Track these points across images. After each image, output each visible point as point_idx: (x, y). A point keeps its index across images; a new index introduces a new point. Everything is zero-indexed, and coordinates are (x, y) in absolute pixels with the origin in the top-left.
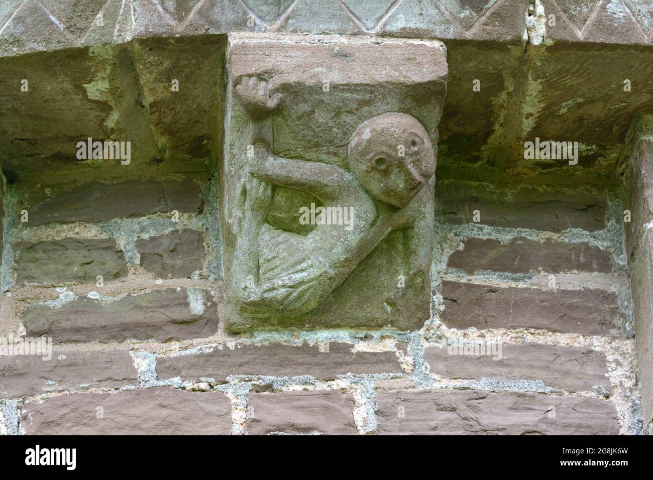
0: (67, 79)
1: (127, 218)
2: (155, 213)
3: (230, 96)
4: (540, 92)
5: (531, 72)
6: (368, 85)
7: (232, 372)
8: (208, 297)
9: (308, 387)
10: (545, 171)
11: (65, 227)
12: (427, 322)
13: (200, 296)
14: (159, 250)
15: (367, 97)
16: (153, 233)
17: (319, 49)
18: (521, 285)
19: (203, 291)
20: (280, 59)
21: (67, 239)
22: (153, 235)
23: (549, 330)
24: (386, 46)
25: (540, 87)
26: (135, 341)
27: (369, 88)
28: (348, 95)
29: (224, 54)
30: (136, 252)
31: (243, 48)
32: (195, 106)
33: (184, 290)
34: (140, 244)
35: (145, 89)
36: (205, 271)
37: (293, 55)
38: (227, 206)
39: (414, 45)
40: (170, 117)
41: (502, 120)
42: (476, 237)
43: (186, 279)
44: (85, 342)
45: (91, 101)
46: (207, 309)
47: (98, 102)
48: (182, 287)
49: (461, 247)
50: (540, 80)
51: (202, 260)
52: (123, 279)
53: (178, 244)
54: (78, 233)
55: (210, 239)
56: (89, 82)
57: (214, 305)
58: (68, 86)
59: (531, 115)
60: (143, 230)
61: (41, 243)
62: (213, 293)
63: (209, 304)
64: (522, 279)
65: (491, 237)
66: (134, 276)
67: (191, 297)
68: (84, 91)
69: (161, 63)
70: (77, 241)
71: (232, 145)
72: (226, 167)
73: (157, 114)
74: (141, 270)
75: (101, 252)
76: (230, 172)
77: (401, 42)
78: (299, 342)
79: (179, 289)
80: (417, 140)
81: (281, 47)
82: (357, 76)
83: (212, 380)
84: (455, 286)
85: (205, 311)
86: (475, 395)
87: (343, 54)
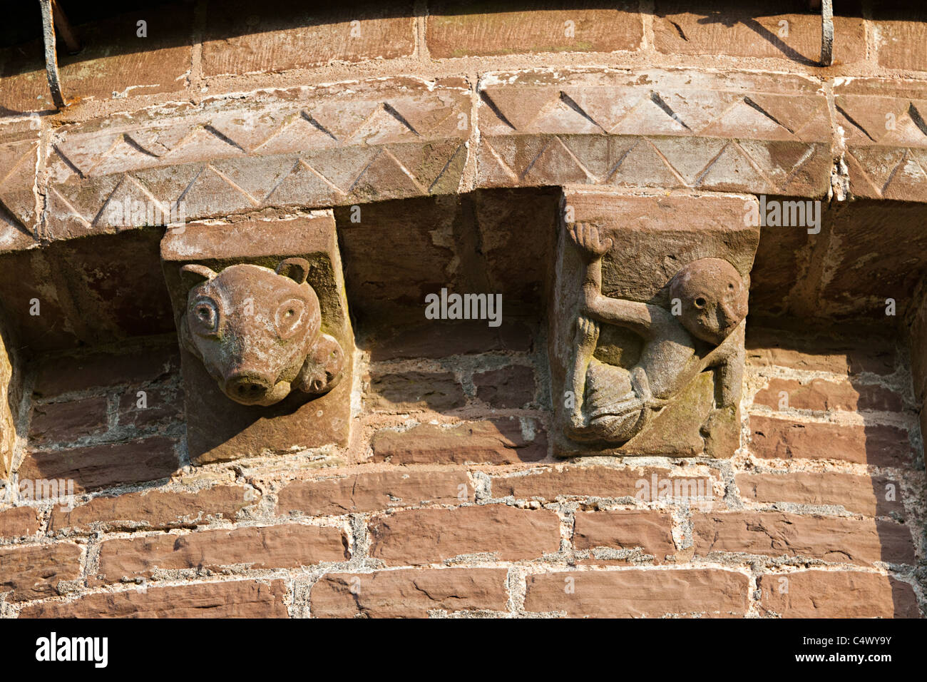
0: (414, 225)
1: (465, 354)
2: (491, 350)
3: (563, 241)
4: (840, 246)
5: (833, 226)
6: (689, 232)
7: (561, 492)
8: (538, 425)
9: (629, 507)
10: (840, 321)
11: (408, 361)
12: (737, 451)
13: (531, 424)
14: (495, 384)
15: (688, 243)
16: (488, 369)
17: (645, 200)
18: (820, 421)
19: (534, 419)
20: (610, 208)
21: (410, 373)
22: (488, 370)
23: (847, 460)
24: (704, 198)
25: (840, 242)
26: (472, 463)
27: (689, 235)
28: (671, 241)
29: (558, 204)
30: (473, 384)
31: (576, 198)
32: (528, 255)
33: (517, 419)
34: (477, 377)
35: (484, 236)
36: (535, 403)
37: (621, 204)
38: (557, 342)
39: (730, 199)
40: (505, 265)
41: (803, 272)
42: (779, 377)
43: (518, 410)
44: (427, 463)
45: (435, 246)
46: (537, 435)
47: (442, 247)
48: (515, 417)
49: (766, 386)
50: (841, 235)
51: (533, 393)
52: (461, 409)
53: (510, 378)
54: (420, 368)
55: (539, 375)
56: (435, 229)
57: (544, 432)
58: (415, 232)
59: (830, 268)
60: (479, 365)
61: (387, 375)
62: (542, 422)
63: (539, 431)
64: (822, 416)
65: (793, 378)
66: (471, 406)
67: (523, 425)
68: (430, 238)
69: (500, 212)
70: (419, 374)
71: (563, 287)
72: (557, 307)
73: (495, 261)
74: (478, 400)
75: (442, 384)
76: (561, 311)
77: (719, 195)
78: (621, 467)
79: (512, 417)
80: (733, 283)
81: (609, 199)
82: (679, 223)
83: (543, 499)
84: (761, 420)
85: (536, 437)
86: (783, 518)
87: (665, 205)
